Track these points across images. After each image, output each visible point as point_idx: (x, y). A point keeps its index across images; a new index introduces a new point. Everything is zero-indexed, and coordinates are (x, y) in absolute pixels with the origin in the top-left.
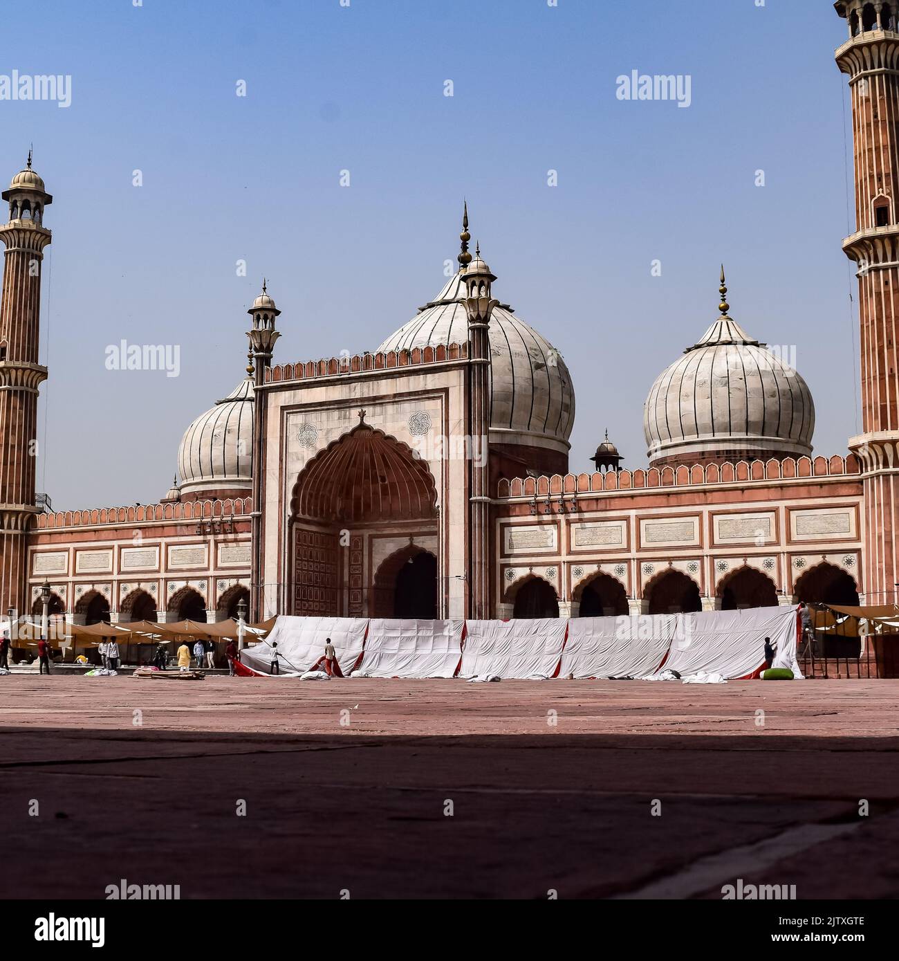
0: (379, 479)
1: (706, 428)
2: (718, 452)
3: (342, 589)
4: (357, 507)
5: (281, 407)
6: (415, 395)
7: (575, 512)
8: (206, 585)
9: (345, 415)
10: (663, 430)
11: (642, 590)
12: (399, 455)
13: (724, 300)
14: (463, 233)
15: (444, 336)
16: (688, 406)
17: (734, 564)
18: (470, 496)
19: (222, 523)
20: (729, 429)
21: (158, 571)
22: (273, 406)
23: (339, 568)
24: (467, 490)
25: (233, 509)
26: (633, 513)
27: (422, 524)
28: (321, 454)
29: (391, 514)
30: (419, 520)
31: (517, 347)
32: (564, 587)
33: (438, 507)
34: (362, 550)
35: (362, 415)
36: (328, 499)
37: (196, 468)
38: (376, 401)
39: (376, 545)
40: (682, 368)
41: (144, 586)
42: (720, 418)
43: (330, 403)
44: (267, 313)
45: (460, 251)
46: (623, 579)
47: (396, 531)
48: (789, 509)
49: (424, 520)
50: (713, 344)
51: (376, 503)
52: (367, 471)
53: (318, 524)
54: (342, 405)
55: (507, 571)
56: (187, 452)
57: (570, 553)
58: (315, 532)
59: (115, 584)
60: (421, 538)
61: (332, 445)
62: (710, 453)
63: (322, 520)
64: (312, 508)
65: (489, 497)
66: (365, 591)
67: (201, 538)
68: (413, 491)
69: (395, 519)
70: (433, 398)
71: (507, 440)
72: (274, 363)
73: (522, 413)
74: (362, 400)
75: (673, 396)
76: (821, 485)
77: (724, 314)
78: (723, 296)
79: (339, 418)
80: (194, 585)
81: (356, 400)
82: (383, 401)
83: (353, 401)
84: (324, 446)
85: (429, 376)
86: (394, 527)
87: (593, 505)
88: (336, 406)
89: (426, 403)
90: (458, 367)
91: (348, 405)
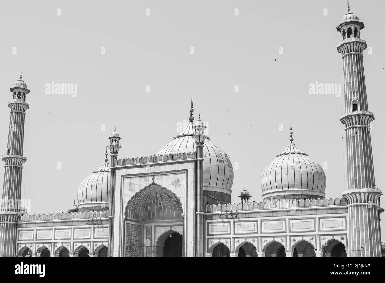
0: (159, 204)
1: (285, 186)
2: (290, 195)
3: (143, 247)
4: (150, 215)
6: (175, 172)
7: (237, 218)
8: (90, 245)
9: (147, 179)
10: (269, 187)
11: (263, 248)
12: (167, 195)
13: (291, 137)
14: (191, 109)
15: (184, 149)
16: (279, 177)
17: (298, 239)
18: (196, 211)
19: (97, 221)
20: (295, 186)
21: (70, 239)
22: (118, 175)
23: (142, 239)
24: (195, 209)
25: (101, 215)
26: (259, 219)
27: (176, 222)
28: (136, 195)
29: (163, 218)
30: (175, 220)
31: (212, 154)
32: (232, 247)
33: (183, 215)
34: (152, 232)
35: (153, 179)
36: (139, 211)
37: (85, 198)
38: (159, 174)
39: (157, 229)
40: (276, 163)
41: (64, 245)
42: (291, 182)
43: (141, 174)
44: (116, 139)
45: (190, 116)
46: (255, 244)
47: (165, 224)
48: (320, 218)
50: (288, 154)
51: (157, 213)
52: (154, 201)
53: (135, 221)
54: (146, 175)
55: (210, 241)
56: (81, 192)
57: (235, 234)
58: (133, 224)
59: (53, 244)
60: (175, 227)
61: (141, 191)
62: (287, 195)
63: (136, 220)
64: (133, 215)
65: (203, 212)
66: (153, 248)
67: (88, 226)
68: (172, 209)
69: (165, 220)
70: (182, 173)
71: (209, 189)
72: (118, 158)
73: (214, 179)
74: (153, 173)
75: (273, 173)
76: (332, 209)
77: (292, 142)
78: (291, 135)
79: (144, 180)
80: (85, 245)
81: (151, 173)
82: (162, 174)
83: (150, 173)
84: (138, 191)
85: (180, 165)
86: (164, 223)
87: (244, 216)
88: (143, 176)
89: (179, 175)
90: (192, 161)
91: (148, 175)
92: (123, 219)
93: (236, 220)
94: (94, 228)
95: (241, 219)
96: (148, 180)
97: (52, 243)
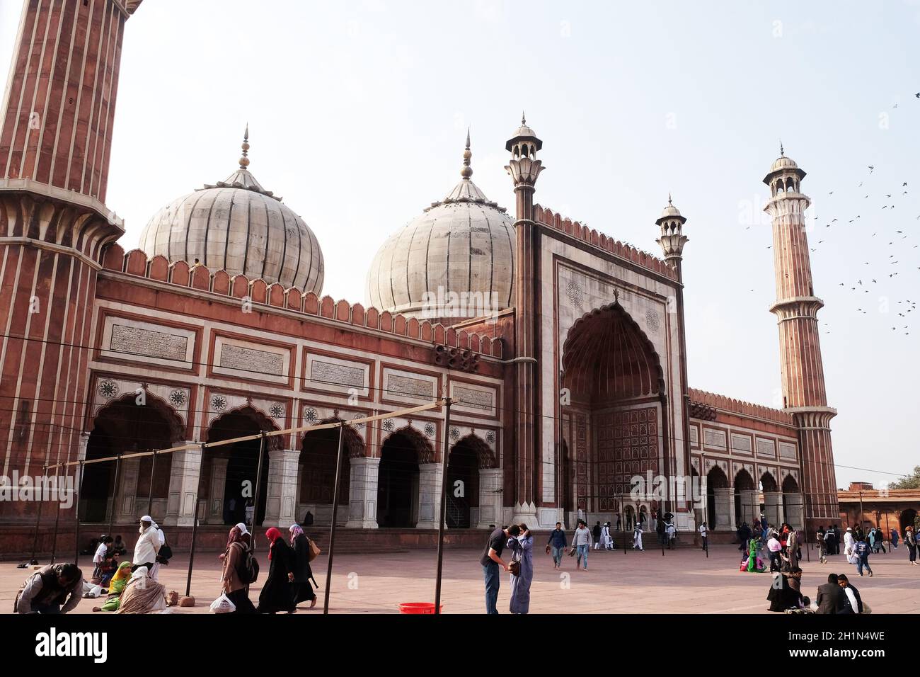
5: (553, 254)
6: (650, 295)
8: (435, 430)
9: (604, 289)
21: (369, 399)
25: (469, 343)
35: (616, 294)
38: (626, 286)
43: (595, 272)
57: (704, 449)
67: (430, 368)
70: (660, 303)
74: (617, 280)
79: (599, 289)
81: (614, 279)
82: (630, 289)
83: (610, 278)
84: (589, 310)
88: (598, 276)
89: (655, 304)
91: (606, 279)
94: (450, 378)
96: (607, 293)
97: (291, 399)
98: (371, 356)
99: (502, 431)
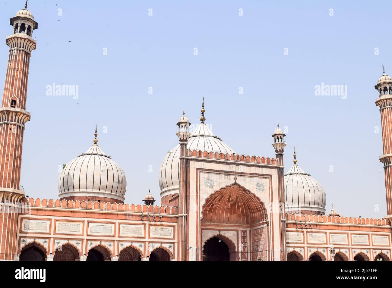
1: (312, 203)
5: (197, 168)
6: (258, 175)
8: (143, 246)
9: (227, 178)
12: (230, 197)
13: (295, 159)
16: (307, 194)
18: (281, 219)
20: (318, 204)
21: (114, 236)
22: (193, 167)
24: (280, 216)
25: (160, 210)
26: (328, 231)
27: (225, 226)
28: (216, 192)
29: (211, 221)
30: (224, 224)
32: (306, 256)
33: (269, 221)
35: (235, 179)
38: (242, 174)
39: (204, 233)
41: (103, 244)
42: (317, 200)
43: (221, 171)
47: (213, 228)
48: (372, 235)
49: (226, 224)
54: (226, 173)
57: (308, 244)
60: (224, 232)
61: (222, 189)
67: (141, 222)
69: (213, 223)
70: (265, 178)
74: (236, 173)
75: (301, 190)
77: (295, 164)
79: (225, 178)
81: (234, 172)
82: (245, 175)
83: (232, 172)
84: (218, 189)
85: (264, 169)
86: (213, 226)
87: (315, 227)
88: (224, 173)
89: (262, 179)
90: (276, 168)
91: (229, 173)
92: (200, 218)
93: (309, 230)
94: (150, 225)
95: (313, 230)
96: (229, 179)
97: (83, 239)
98: (114, 221)
99: (176, 244)
